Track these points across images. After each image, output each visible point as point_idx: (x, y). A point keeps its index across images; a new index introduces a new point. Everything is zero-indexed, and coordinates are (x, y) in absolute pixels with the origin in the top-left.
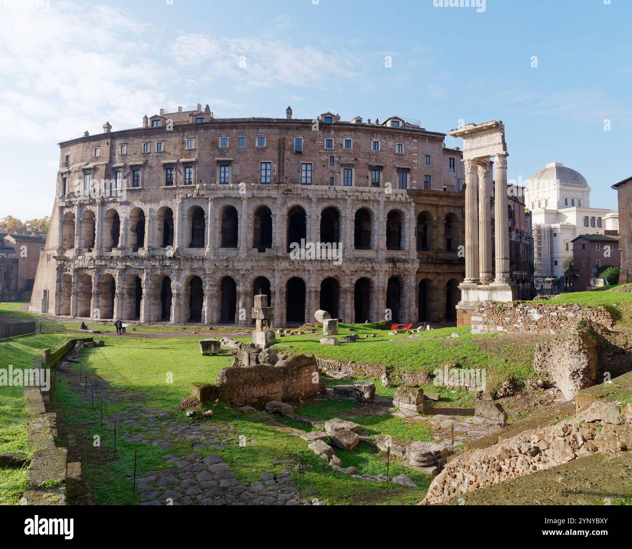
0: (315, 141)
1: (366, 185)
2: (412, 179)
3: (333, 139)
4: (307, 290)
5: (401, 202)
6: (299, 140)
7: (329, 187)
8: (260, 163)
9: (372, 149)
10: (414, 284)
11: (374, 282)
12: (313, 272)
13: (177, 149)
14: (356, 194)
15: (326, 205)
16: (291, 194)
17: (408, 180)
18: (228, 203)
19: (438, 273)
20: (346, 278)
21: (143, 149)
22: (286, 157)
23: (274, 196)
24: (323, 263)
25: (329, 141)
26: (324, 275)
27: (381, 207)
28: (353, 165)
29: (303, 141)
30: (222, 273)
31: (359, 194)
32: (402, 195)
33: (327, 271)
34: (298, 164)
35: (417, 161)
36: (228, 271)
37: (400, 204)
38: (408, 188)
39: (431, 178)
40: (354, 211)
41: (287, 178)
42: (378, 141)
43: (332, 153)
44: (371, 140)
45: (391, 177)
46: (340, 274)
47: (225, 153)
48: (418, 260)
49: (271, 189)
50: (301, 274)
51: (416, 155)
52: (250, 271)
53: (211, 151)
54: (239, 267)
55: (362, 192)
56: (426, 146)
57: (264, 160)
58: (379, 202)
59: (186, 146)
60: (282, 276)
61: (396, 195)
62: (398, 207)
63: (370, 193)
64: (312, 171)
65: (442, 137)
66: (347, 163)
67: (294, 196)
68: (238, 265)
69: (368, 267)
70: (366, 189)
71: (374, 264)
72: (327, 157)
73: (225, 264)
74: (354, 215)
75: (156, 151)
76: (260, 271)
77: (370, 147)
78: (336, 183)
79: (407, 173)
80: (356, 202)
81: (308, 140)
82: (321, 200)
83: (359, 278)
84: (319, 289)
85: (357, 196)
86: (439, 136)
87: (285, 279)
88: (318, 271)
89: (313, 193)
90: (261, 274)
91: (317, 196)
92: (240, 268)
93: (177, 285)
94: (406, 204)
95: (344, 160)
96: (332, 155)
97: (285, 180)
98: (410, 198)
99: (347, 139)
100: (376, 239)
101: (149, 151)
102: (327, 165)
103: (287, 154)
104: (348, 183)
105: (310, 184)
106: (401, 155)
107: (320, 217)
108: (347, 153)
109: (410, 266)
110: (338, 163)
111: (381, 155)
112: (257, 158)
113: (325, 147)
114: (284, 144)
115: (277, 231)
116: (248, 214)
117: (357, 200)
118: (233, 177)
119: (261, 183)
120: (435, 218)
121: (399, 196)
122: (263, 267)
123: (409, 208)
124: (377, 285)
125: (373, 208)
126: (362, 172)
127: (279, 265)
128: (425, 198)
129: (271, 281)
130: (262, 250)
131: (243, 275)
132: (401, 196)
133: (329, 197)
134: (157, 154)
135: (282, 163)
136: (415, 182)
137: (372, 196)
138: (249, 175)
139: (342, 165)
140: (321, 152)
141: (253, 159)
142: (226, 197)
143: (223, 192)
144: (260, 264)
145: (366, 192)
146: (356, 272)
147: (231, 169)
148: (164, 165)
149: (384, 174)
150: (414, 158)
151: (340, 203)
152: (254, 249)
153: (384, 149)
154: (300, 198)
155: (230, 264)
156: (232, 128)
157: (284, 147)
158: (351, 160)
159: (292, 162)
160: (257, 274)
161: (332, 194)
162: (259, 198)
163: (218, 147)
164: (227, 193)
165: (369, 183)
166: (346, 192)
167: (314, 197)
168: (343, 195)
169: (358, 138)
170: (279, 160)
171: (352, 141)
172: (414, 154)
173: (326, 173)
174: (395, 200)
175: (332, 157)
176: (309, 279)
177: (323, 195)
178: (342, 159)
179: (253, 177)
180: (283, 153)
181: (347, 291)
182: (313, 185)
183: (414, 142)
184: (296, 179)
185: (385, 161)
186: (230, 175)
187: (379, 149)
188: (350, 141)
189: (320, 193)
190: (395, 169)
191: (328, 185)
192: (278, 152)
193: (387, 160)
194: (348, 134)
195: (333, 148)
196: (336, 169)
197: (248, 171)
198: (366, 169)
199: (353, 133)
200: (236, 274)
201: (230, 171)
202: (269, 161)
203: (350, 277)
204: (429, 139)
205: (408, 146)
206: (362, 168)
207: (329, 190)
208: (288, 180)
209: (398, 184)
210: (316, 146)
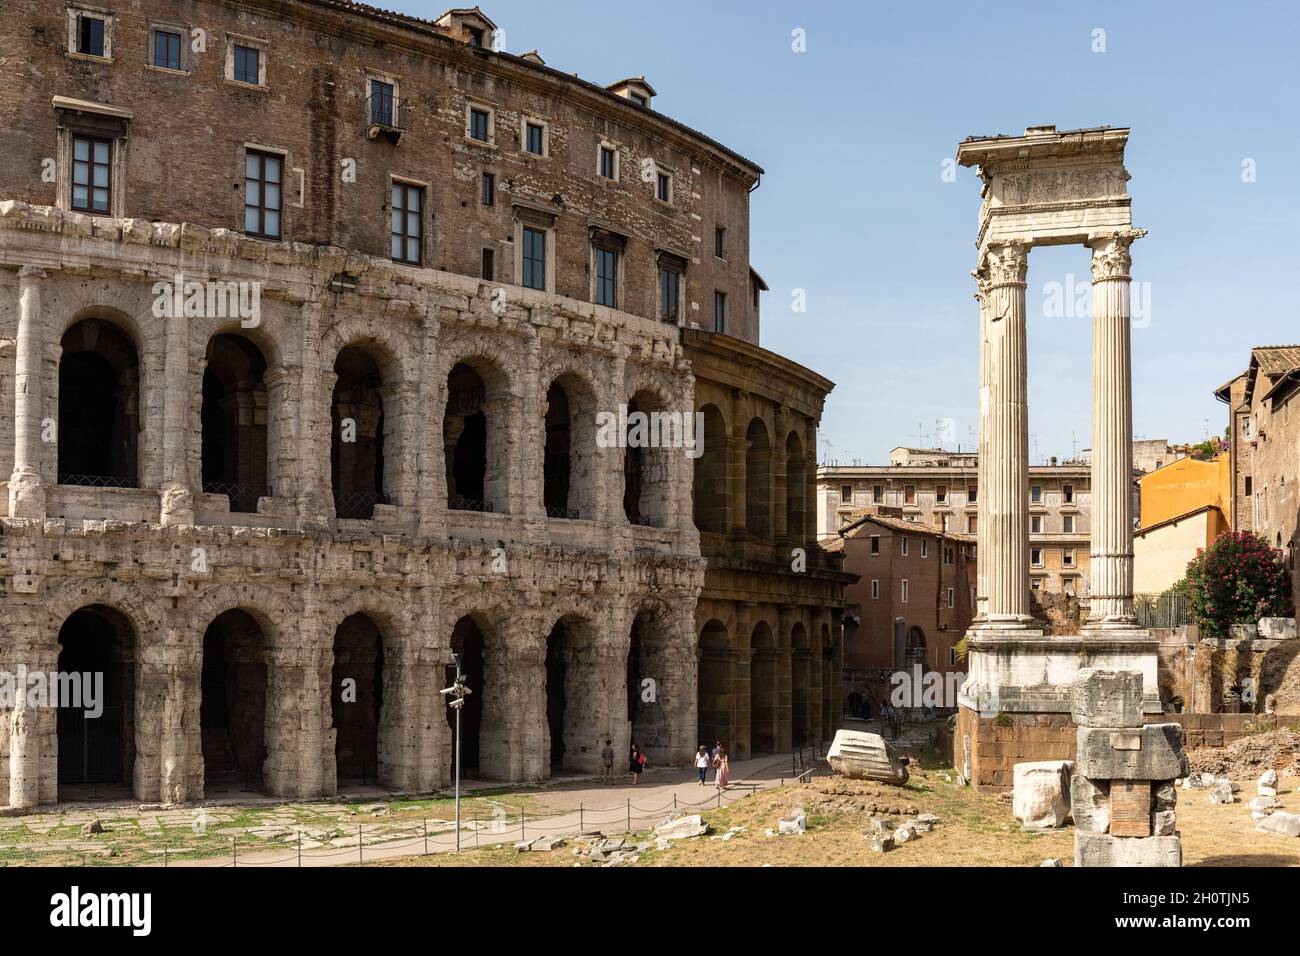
0: (437, 105)
1: (584, 295)
2: (689, 295)
3: (492, 112)
4: (408, 659)
5: (663, 368)
6: (382, 91)
7: (481, 286)
8: (242, 152)
9: (599, 173)
10: (693, 639)
11: (596, 630)
12: (433, 594)
14: (558, 322)
15: (462, 348)
16: (352, 290)
17: (682, 298)
18: (102, 297)
19: (739, 605)
20: (528, 614)
22: (339, 146)
23: (295, 293)
24: (466, 562)
25: (480, 116)
26: (462, 605)
27: (619, 378)
28: (551, 219)
29: (396, 93)
30: (84, 592)
31: (565, 325)
32: (668, 343)
33: (472, 590)
34: (384, 176)
35: (699, 239)
36: (109, 584)
37: (659, 376)
38: (681, 323)
39: (727, 303)
40: (546, 381)
41: (342, 227)
42: (613, 147)
43: (487, 162)
44: (598, 140)
45: (643, 279)
46: (510, 603)
47: (96, 83)
48: (704, 562)
49: (286, 260)
50: (388, 600)
51: (699, 218)
52: (202, 587)
53: (31, 61)
54: (162, 566)
55: (572, 319)
56: (718, 195)
57: (260, 142)
58: (612, 358)
60: (325, 606)
61: (655, 342)
62: (656, 382)
63: (594, 324)
64: (425, 216)
65: (754, 175)
66: (531, 205)
67: (365, 301)
68: (156, 561)
69: (589, 579)
70: (585, 309)
71: (604, 570)
72: (472, 174)
73: (102, 554)
74: (544, 394)
76: (240, 588)
77: (594, 166)
78: (500, 276)
79: (677, 275)
80: (552, 351)
81: (414, 95)
82: (454, 327)
83: (560, 616)
84: (447, 655)
85: (559, 330)
86: (749, 172)
87: (336, 617)
88: (446, 588)
89: (430, 299)
90: (244, 600)
91: (445, 314)
92: (168, 573)
94: (674, 374)
95: (524, 192)
96: (491, 169)
97: (336, 234)
98: (684, 357)
99: (533, 120)
100: (601, 483)
102: (475, 201)
103: (345, 132)
104: (534, 281)
105: (419, 264)
106: (667, 210)
107: (446, 392)
108: (534, 172)
109: (685, 578)
110: (506, 199)
111: (621, 197)
112: (233, 129)
113: (468, 135)
114: (330, 91)
115: (306, 431)
116: (191, 355)
117: (555, 345)
118: (132, 191)
119: (248, 234)
120: (729, 431)
121: (661, 347)
122: (258, 570)
123: (679, 392)
124: (606, 640)
125: (595, 377)
126: (572, 246)
127: (320, 565)
128: (715, 363)
130: (243, 504)
131: (175, 599)
132: (666, 350)
133: (478, 321)
135: (324, 166)
136: (695, 306)
137: (596, 336)
138: (198, 194)
139: (520, 211)
140: (454, 152)
141: (216, 128)
142: (95, 273)
143: (88, 248)
144: (248, 559)
145: (582, 319)
146: (554, 594)
147: (124, 153)
149: (627, 265)
150: (696, 227)
151: (506, 348)
152: (215, 497)
153: (627, 178)
154: (383, 314)
155: (126, 552)
157: (331, 104)
158: (545, 201)
159: (362, 171)
160: (228, 599)
161: (487, 312)
163: (62, 51)
164: (106, 253)
165: (591, 289)
166: (529, 310)
167: (431, 316)
168: (520, 322)
169: (562, 126)
170: (315, 151)
171: (546, 130)
172: (693, 215)
173: (470, 231)
174: (651, 358)
175: (489, 177)
176: (416, 617)
177: (459, 312)
178: (517, 190)
179: (214, 203)
180: (331, 128)
181: (527, 660)
182: (429, 271)
183: (694, 174)
184: (374, 238)
185: (631, 224)
186: (115, 179)
187: (617, 178)
188: (540, 128)
189: (453, 302)
190: (653, 253)
191: (474, 275)
192: (309, 119)
193: (635, 218)
194: (535, 105)
195: (491, 143)
196: (500, 221)
197: (194, 174)
198: (585, 239)
199: (549, 102)
200: (149, 599)
201: (115, 162)
202: (276, 150)
203: (537, 614)
204: (726, 175)
205: (681, 186)
206: (574, 233)
207: (478, 296)
208: (347, 238)
209: (659, 305)
210: (441, 126)
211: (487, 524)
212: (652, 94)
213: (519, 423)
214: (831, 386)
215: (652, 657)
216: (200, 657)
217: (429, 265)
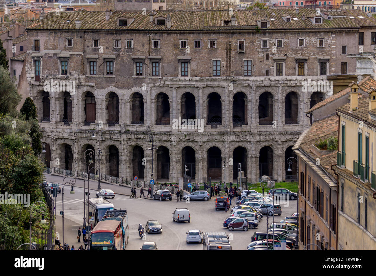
0: (254, 42)
1: (294, 75)
2: (331, 67)
3: (268, 41)
4: (249, 156)
6: (241, 42)
7: (265, 78)
8: (212, 61)
9: (298, 46)
12: (254, 143)
13: (145, 47)
14: (286, 82)
15: (263, 91)
16: (236, 83)
17: (328, 68)
18: (187, 90)
20: (279, 146)
21: (114, 45)
22: (232, 56)
23: (223, 86)
24: (261, 136)
25: (265, 42)
26: (262, 145)
28: (284, 60)
29: (245, 42)
30: (184, 144)
31: (288, 82)
32: (323, 80)
33: (264, 142)
34: (242, 60)
35: (335, 52)
36: (189, 143)
38: (328, 74)
39: (347, 65)
40: (285, 95)
41: (233, 72)
42: (303, 39)
43: (267, 51)
44: (298, 38)
45: (313, 67)
46: (274, 144)
47: (185, 53)
49: (221, 80)
50: (244, 144)
51: (335, 47)
52: (206, 143)
53: (174, 51)
55: (291, 80)
56: (343, 39)
57: (216, 58)
59: (153, 46)
60: (230, 146)
61: (318, 80)
63: (297, 80)
64: (252, 66)
66: (278, 58)
67: (239, 85)
68: (197, 139)
69: (295, 137)
70: (294, 78)
71: (300, 135)
72: (263, 55)
73: (187, 138)
74: (284, 98)
75: (126, 47)
76: (213, 143)
77: (297, 45)
78: (270, 74)
79: (326, 63)
80: (286, 88)
81: (249, 42)
82: (258, 87)
83: (288, 146)
84: (258, 155)
85: (287, 84)
86: (354, 30)
87: (233, 148)
88: (257, 142)
89: (253, 83)
90: (214, 145)
91: (256, 85)
92: (199, 141)
93: (150, 154)
95: (277, 56)
96: (268, 53)
97: (231, 73)
99: (279, 39)
100: (301, 115)
101: (120, 47)
102: (264, 60)
103: (233, 53)
104: (279, 74)
105: (251, 76)
106: (323, 48)
107: (258, 101)
108: (279, 51)
110: (272, 58)
111: (305, 49)
112: (210, 57)
113: (262, 47)
114: (230, 45)
116: (203, 100)
117: (286, 86)
118: (192, 71)
119: (214, 76)
122: (216, 139)
125: (299, 92)
126: (290, 65)
127: (228, 138)
128: (342, 81)
129: (222, 150)
130: (214, 127)
131: (201, 146)
133: (265, 85)
134: (128, 50)
135: (229, 60)
136: (333, 69)
137: (298, 83)
138: (204, 70)
139: (275, 60)
141: (207, 58)
142: (186, 87)
143: (184, 83)
144: (214, 138)
145: (294, 80)
146: (286, 142)
148: (134, 59)
149: (308, 65)
150: (333, 49)
151: (273, 89)
152: (208, 126)
153: (308, 45)
154: (243, 87)
155: (191, 137)
156: (189, 33)
157: (230, 48)
158: (282, 57)
159: (236, 60)
160: (211, 145)
161: (267, 83)
162: (212, 87)
163: (179, 48)
164: (187, 84)
165: (296, 73)
166: (278, 81)
167: (253, 86)
168: (276, 84)
169: (287, 38)
170: (227, 58)
171: (282, 41)
172: (332, 47)
173: (262, 67)
176: (251, 148)
177: (260, 84)
178: (275, 56)
179: (207, 72)
180: (230, 53)
181: (279, 156)
182: (252, 77)
183: (333, 36)
184: (240, 73)
185: (309, 55)
186: (188, 70)
187: (304, 45)
188: (281, 40)
189: (258, 83)
190: (317, 60)
191: (264, 76)
192: (225, 52)
193: (311, 53)
194: (279, 36)
195: (268, 47)
196: (270, 63)
197: (203, 67)
198: (294, 62)
199: (283, 34)
200: (196, 145)
201: (189, 66)
202: (219, 59)
203: (281, 146)
204: (346, 33)
205: (328, 40)
206: (291, 61)
207: (265, 80)
208: (234, 74)
209: (319, 72)
210: (255, 46)
211: (268, 127)
213: (277, 105)
216: (207, 156)
217: (253, 76)
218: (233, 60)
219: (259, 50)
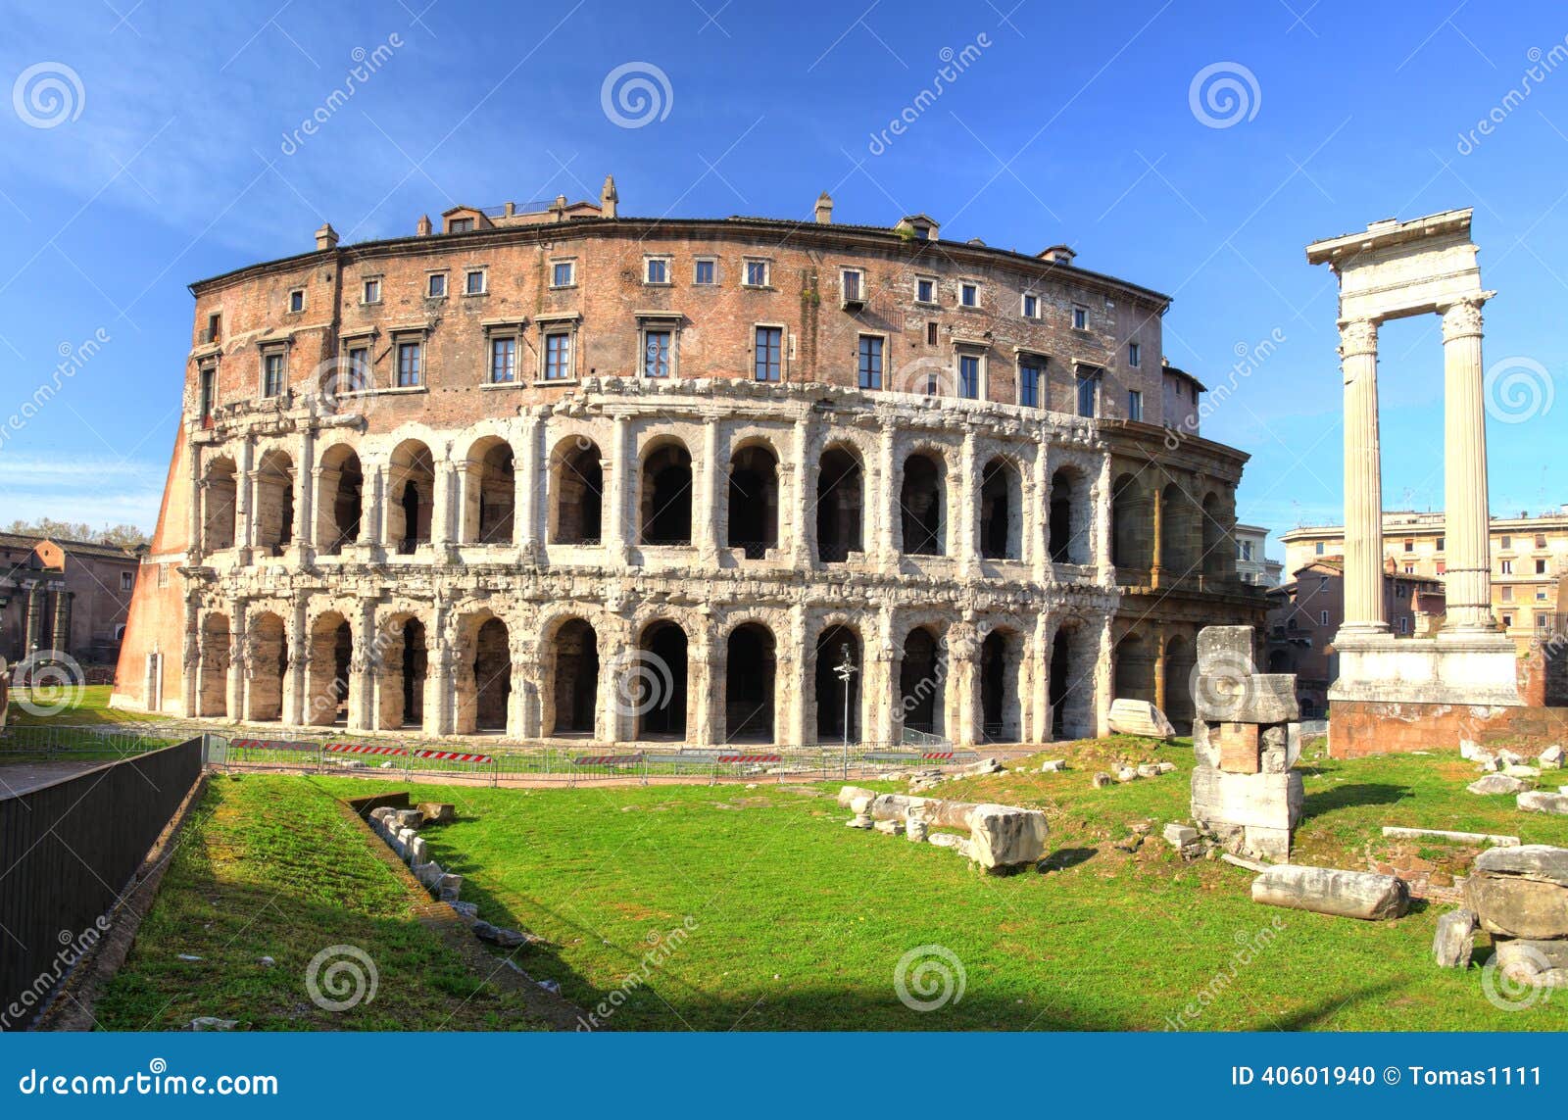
0: (893, 282)
1: (1011, 400)
2: (1103, 393)
3: (935, 283)
5: (1081, 448)
6: (852, 278)
7: (926, 400)
8: (752, 329)
9: (1022, 314)
11: (1023, 640)
12: (887, 611)
13: (527, 287)
14: (989, 421)
15: (914, 445)
16: (830, 411)
17: (1097, 397)
18: (666, 430)
19: (1153, 622)
20: (965, 627)
21: (428, 289)
22: (820, 317)
23: (788, 416)
24: (914, 590)
25: (925, 285)
26: (913, 620)
27: (1041, 459)
28: (982, 349)
29: (862, 278)
30: (650, 612)
31: (995, 422)
32: (1086, 430)
33: (920, 610)
34: (852, 334)
35: (1113, 354)
36: (666, 607)
37: (1080, 455)
38: (1097, 416)
39: (1141, 398)
40: (980, 464)
41: (822, 369)
42: (1035, 295)
43: (931, 315)
44: (1021, 292)
45: (1063, 385)
46: (950, 619)
47: (661, 297)
48: (1118, 590)
49: (783, 395)
50: (855, 617)
51: (1113, 338)
52: (727, 608)
53: (622, 292)
55: (1002, 417)
56: (1131, 320)
57: (765, 322)
58: (1036, 444)
59: (551, 280)
60: (810, 621)
61: (1074, 430)
62: (1076, 460)
63: (1020, 421)
64: (887, 356)
65: (1164, 303)
66: (967, 341)
67: (839, 417)
68: (695, 591)
70: (1011, 410)
71: (1029, 596)
73: (660, 587)
74: (978, 473)
75: (465, 293)
76: (751, 609)
77: (1019, 309)
79: (1094, 380)
80: (988, 442)
81: (875, 278)
82: (905, 430)
83: (993, 629)
84: (900, 654)
85: (991, 427)
86: (1158, 301)
87: (819, 628)
88: (900, 608)
89: (887, 412)
90: (753, 617)
91: (898, 421)
92: (702, 599)
93: (525, 642)
94: (1093, 452)
95: (961, 334)
96: (934, 320)
97: (819, 375)
98: (1101, 439)
99: (967, 283)
100: (1028, 533)
101: (445, 294)
102: (922, 343)
103: (825, 308)
104: (969, 393)
105: (879, 388)
107: (902, 475)
108: (969, 318)
109: (1103, 601)
110: (947, 339)
111: (1041, 329)
112: (746, 316)
113: (916, 299)
114: (815, 283)
116: (720, 461)
117: (989, 437)
118: (680, 362)
119: (757, 381)
120: (1146, 493)
121: (1080, 434)
122: (763, 596)
123: (1098, 465)
124: (1030, 646)
125: (1024, 458)
126: (1001, 367)
127: (804, 595)
128: (1131, 441)
129: (779, 633)
130: (755, 554)
131: (708, 616)
132: (1085, 435)
133: (924, 424)
134: (469, 301)
135: (809, 331)
136: (1111, 401)
137: (1022, 429)
138: (724, 359)
139: (958, 346)
140: (906, 312)
141: (735, 317)
142: (660, 415)
143: (653, 399)
145: (1010, 417)
146: (987, 612)
147: (678, 340)
148: (489, 329)
149: (1047, 375)
150: (1109, 345)
151: (945, 442)
152: (736, 550)
153: (1048, 315)
154: (855, 425)
155: (676, 586)
156: (678, 235)
157: (815, 291)
158: (978, 338)
159: (836, 331)
160: (743, 615)
161: (931, 417)
162: (752, 419)
163: (640, 283)
164: (665, 402)
165: (1017, 396)
166: (965, 413)
167: (888, 423)
168: (958, 422)
169: (990, 284)
170: (803, 322)
171: (978, 289)
172: (1108, 336)
174: (1071, 442)
175: (932, 327)
177: (910, 419)
178: (955, 332)
179: (735, 364)
180: (815, 307)
182: (886, 393)
183: (1108, 308)
184: (844, 375)
186: (672, 356)
187: (1038, 316)
188: (973, 288)
189: (905, 413)
190: (1071, 366)
192: (799, 304)
193: (1055, 343)
194: (969, 273)
195: (934, 302)
196: (941, 354)
197: (722, 346)
198: (1011, 361)
199: (981, 269)
200: (690, 615)
201: (671, 346)
202: (775, 325)
203: (973, 628)
204: (1138, 305)
205: (1097, 316)
206: (1002, 357)
207: (924, 407)
208: (826, 376)
209: (1076, 405)
210: (896, 295)
211: (931, 563)
212: (1074, 255)
214: (1248, 457)
215: (1077, 660)
216: (725, 654)
218: (823, 331)
219: (910, 308)
